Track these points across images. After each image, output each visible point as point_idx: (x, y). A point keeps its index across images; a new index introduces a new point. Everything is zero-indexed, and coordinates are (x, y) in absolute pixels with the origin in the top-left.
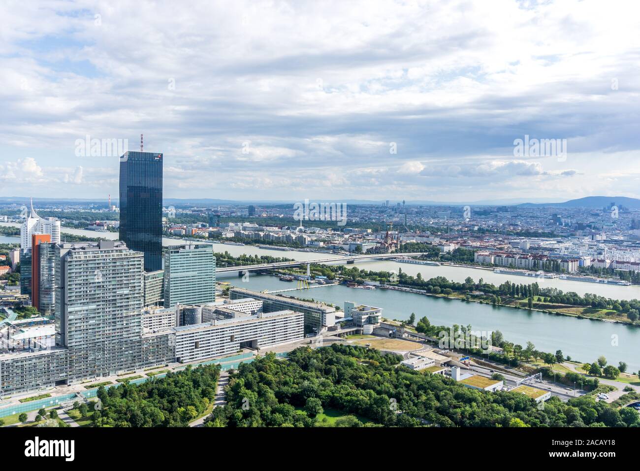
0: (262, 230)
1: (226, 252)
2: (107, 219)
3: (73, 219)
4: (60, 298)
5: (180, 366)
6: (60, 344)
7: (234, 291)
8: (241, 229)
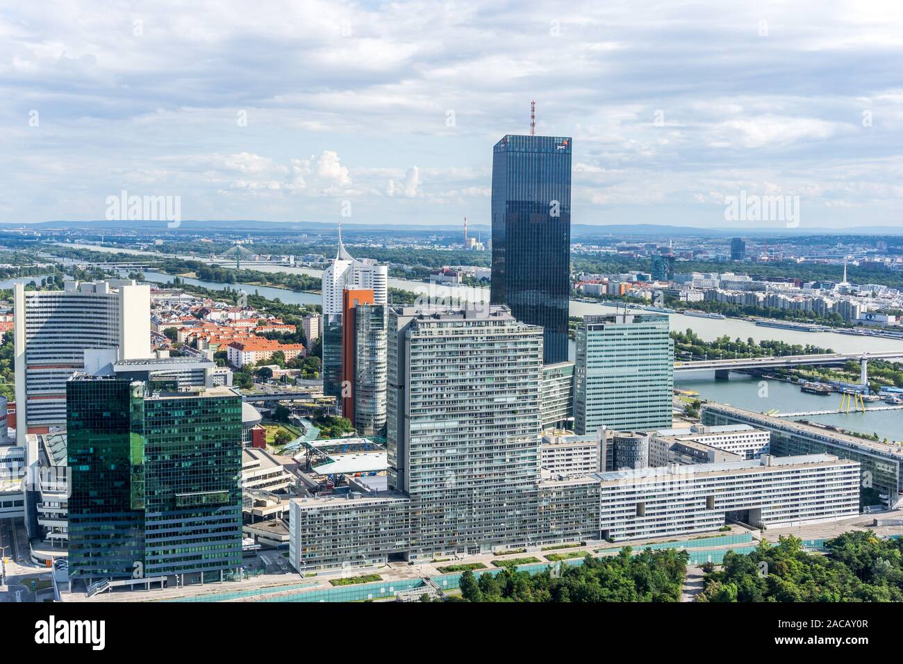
0: (762, 289)
1: (689, 331)
2: (463, 263)
3: (402, 263)
4: (397, 405)
5: (608, 547)
6: (396, 487)
7: (710, 409)
8: (717, 285)
